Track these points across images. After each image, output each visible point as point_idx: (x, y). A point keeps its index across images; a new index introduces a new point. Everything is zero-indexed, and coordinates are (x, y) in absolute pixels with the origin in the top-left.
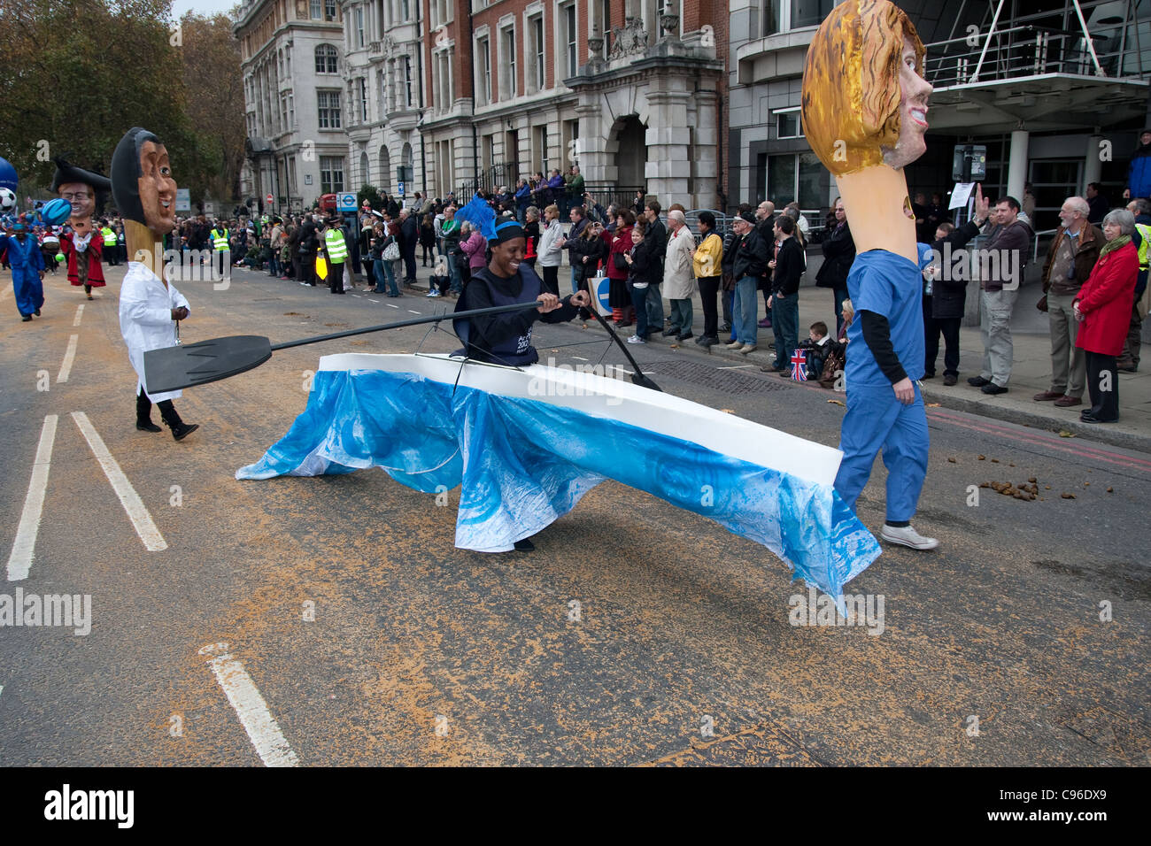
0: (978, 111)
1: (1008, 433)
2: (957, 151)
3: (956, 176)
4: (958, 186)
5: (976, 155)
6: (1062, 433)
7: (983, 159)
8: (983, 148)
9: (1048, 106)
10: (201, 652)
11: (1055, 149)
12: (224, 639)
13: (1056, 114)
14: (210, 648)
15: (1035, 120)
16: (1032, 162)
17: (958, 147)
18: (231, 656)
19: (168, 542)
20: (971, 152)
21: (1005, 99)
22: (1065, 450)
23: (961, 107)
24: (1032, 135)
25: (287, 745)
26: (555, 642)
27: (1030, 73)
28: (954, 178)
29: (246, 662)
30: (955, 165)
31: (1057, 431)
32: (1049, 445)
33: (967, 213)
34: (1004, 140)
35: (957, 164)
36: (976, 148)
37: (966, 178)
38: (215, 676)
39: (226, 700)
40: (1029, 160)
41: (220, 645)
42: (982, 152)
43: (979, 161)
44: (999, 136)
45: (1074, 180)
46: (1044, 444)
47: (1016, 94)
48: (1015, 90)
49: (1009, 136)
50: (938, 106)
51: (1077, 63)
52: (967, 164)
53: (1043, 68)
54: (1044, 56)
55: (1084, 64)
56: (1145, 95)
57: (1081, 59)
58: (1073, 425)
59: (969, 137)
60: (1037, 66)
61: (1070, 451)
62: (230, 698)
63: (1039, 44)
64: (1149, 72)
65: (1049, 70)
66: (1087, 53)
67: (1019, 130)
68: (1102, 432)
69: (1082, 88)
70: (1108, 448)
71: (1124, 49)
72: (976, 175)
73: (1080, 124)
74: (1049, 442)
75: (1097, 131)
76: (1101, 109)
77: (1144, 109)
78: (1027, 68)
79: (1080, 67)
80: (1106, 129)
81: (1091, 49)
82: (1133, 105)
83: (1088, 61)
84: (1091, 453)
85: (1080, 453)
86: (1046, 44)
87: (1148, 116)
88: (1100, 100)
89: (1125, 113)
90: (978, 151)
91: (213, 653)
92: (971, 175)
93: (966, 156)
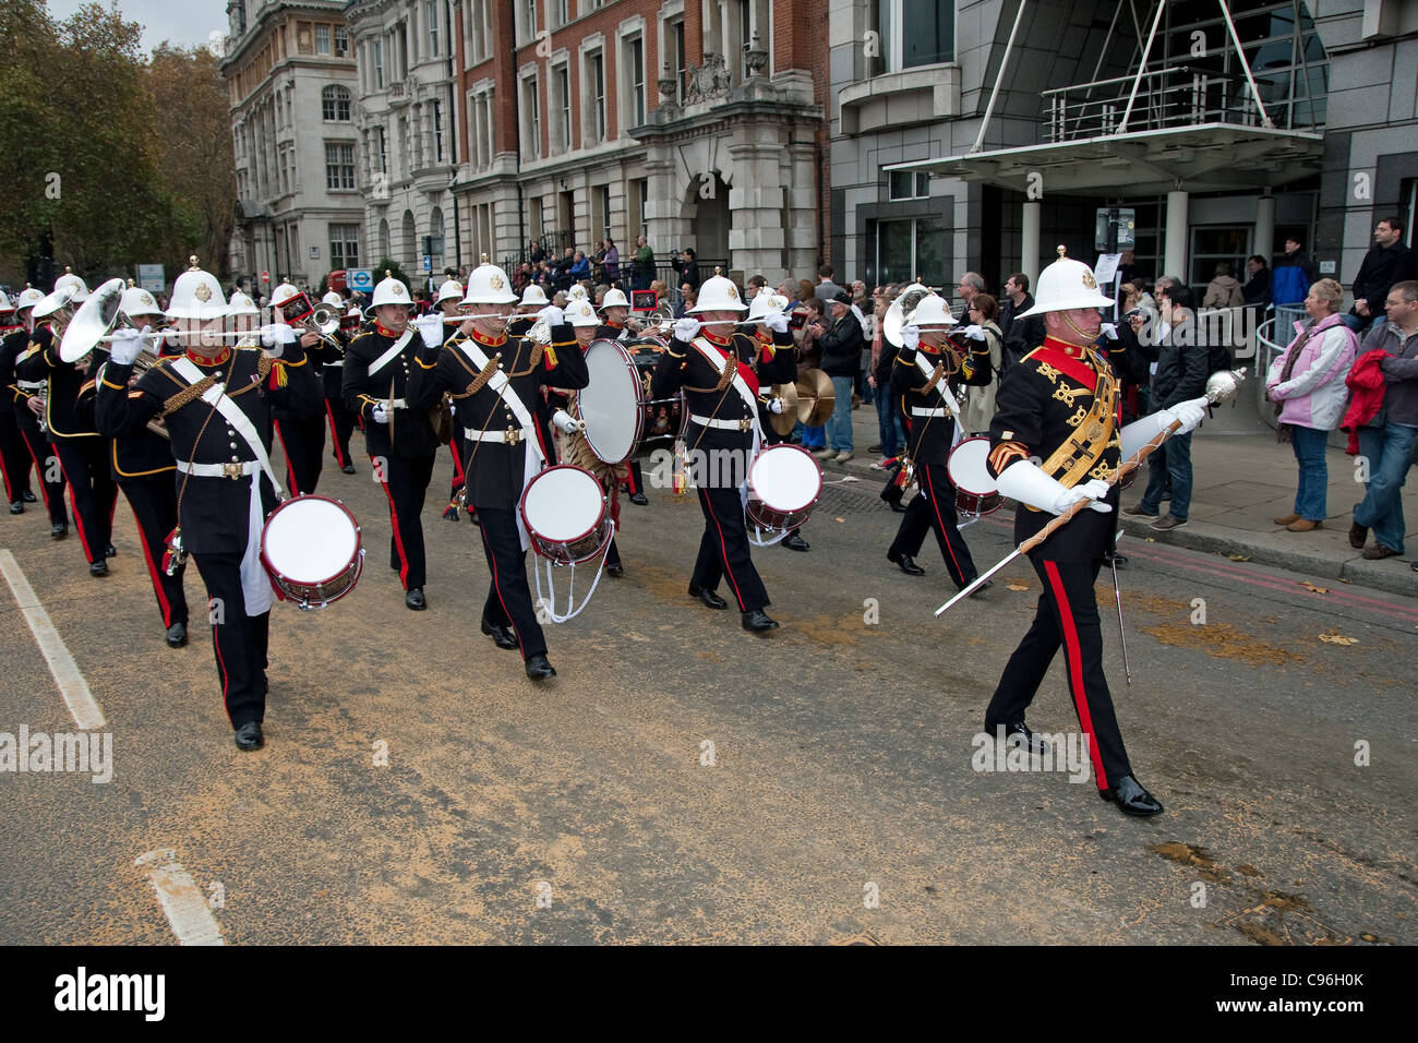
0: (1127, 167)
1: (1166, 558)
2: (1100, 216)
3: (1099, 245)
4: (1102, 257)
5: (1122, 221)
6: (1232, 557)
7: (1131, 225)
8: (1132, 212)
9: (1209, 162)
10: (138, 862)
11: (1221, 213)
12: (170, 844)
13: (1219, 171)
14: (151, 855)
15: (1194, 179)
16: (1194, 229)
17: (1101, 211)
18: (179, 866)
19: (107, 717)
20: (1117, 216)
21: (1159, 153)
22: (1236, 577)
23: (1106, 162)
24: (1192, 196)
26: (597, 836)
27: (1187, 122)
28: (1097, 249)
29: (197, 873)
30: (1098, 232)
31: (1226, 554)
32: (1217, 572)
33: (1114, 289)
34: (1160, 203)
35: (1100, 232)
36: (1123, 211)
37: (1112, 248)
38: (155, 892)
39: (166, 924)
40: (1190, 226)
41: (165, 851)
42: (1129, 216)
43: (1126, 227)
44: (1154, 198)
45: (1243, 251)
46: (1211, 571)
47: (1171, 148)
48: (1170, 143)
49: (1165, 197)
50: (1080, 162)
51: (1242, 112)
52: (1113, 231)
53: (1202, 117)
54: (1203, 103)
55: (1250, 113)
56: (1320, 151)
57: (1245, 107)
58: (1245, 547)
59: (1112, 198)
60: (1194, 114)
61: (1242, 578)
62: (172, 922)
63: (1196, 88)
64: (1324, 124)
65: (1208, 119)
66: (1251, 100)
67: (1176, 190)
68: (1278, 554)
69: (1247, 141)
70: (1286, 573)
71: (1295, 96)
72: (1123, 245)
73: (1246, 183)
74: (1217, 569)
75: (1268, 190)
76: (1270, 165)
77: (1319, 166)
78: (1183, 117)
79: (1245, 117)
80: (1277, 190)
81: (1256, 96)
82: (1307, 163)
83: (1253, 111)
84: (1265, 580)
85: (1254, 582)
86: (1204, 89)
87: (1324, 176)
88: (1269, 155)
89: (1298, 172)
90: (1125, 216)
91: (155, 862)
92: (1117, 245)
93: (1111, 221)
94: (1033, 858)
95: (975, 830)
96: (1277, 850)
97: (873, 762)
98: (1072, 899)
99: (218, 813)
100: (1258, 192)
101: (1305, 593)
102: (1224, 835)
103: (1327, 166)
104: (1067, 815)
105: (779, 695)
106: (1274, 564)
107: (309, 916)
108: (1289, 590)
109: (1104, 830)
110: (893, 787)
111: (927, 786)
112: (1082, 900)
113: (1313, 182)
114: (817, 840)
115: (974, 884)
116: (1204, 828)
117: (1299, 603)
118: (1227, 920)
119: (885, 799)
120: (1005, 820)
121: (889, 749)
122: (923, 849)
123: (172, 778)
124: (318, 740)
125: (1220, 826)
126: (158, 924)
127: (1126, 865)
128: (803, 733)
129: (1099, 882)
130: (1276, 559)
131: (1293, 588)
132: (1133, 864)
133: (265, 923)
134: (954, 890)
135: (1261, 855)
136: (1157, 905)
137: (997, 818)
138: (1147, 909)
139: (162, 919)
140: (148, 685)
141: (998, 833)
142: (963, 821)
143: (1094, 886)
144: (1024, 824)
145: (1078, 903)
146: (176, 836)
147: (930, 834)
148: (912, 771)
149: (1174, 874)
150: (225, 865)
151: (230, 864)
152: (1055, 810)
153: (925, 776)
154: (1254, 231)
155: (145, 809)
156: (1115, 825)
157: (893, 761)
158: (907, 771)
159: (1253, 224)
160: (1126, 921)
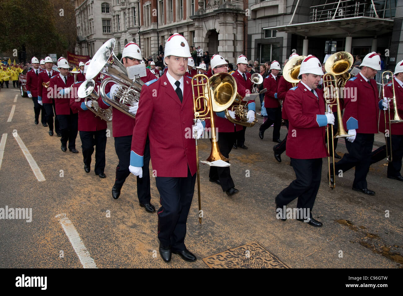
0: (334, 29)
2: (326, 43)
3: (326, 52)
4: (327, 55)
7: (335, 46)
9: (359, 28)
10: (56, 217)
11: (361, 44)
12: (64, 212)
13: (362, 31)
14: (59, 215)
15: (354, 33)
16: (353, 49)
18: (67, 218)
19: (46, 178)
20: (331, 43)
21: (344, 25)
23: (329, 28)
24: (353, 38)
25: (86, 249)
28: (325, 53)
29: (72, 220)
30: (326, 48)
37: (329, 53)
38: (61, 225)
39: (65, 233)
40: (352, 47)
41: (63, 214)
42: (335, 43)
44: (342, 39)
47: (347, 24)
48: (348, 22)
49: (345, 39)
50: (320, 28)
51: (369, 13)
52: (330, 48)
54: (358, 10)
55: (372, 14)
56: (392, 25)
57: (371, 12)
59: (331, 38)
60: (355, 14)
62: (66, 232)
63: (356, 6)
64: (394, 17)
65: (359, 15)
66: (373, 10)
67: (348, 36)
69: (371, 22)
71: (386, 8)
72: (333, 52)
73: (370, 35)
75: (375, 37)
76: (377, 29)
77: (392, 29)
78: (352, 15)
79: (370, 15)
80: (379, 37)
81: (374, 8)
82: (388, 28)
86: (358, 6)
87: (393, 33)
88: (377, 26)
89: (385, 31)
90: (334, 43)
91: (61, 217)
92: (331, 52)
93: (330, 45)
96: (371, 222)
97: (258, 195)
98: (313, 234)
99: (77, 205)
100: (373, 37)
102: (356, 218)
103: (394, 29)
107: (103, 232)
109: (323, 216)
110: (264, 202)
111: (273, 202)
112: (316, 234)
113: (390, 34)
114: (242, 216)
116: (351, 216)
118: (356, 240)
119: (261, 205)
121: (263, 192)
122: (272, 219)
123: (64, 195)
125: (355, 215)
127: (328, 225)
129: (321, 229)
132: (330, 225)
133: (91, 234)
134: (280, 230)
135: (366, 224)
136: (337, 236)
138: (334, 237)
139: (63, 232)
140: (57, 170)
143: (319, 230)
146: (66, 210)
147: (274, 215)
149: (342, 228)
150: (80, 219)
151: (81, 218)
154: (371, 49)
155: (58, 203)
156: (326, 214)
157: (264, 195)
158: (268, 198)
159: (371, 47)
160: (328, 240)
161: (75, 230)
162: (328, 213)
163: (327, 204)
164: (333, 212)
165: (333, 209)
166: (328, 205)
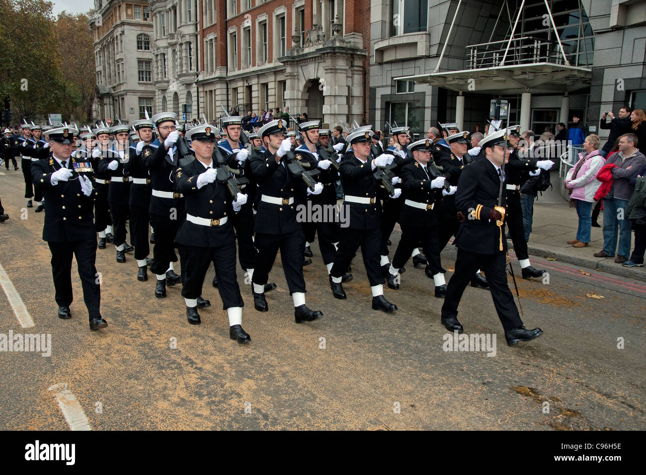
0: (504, 81)
2: (492, 103)
3: (492, 116)
5: (502, 105)
6: (548, 259)
7: (506, 107)
8: (506, 101)
9: (541, 80)
10: (50, 389)
11: (545, 103)
12: (65, 381)
13: (545, 84)
14: (56, 386)
15: (534, 87)
16: (533, 110)
17: (493, 101)
18: (69, 391)
19: (35, 322)
20: (500, 103)
21: (519, 75)
22: (550, 268)
23: (495, 79)
24: (533, 95)
26: (262, 380)
27: (531, 62)
28: (491, 118)
29: (78, 395)
30: (491, 110)
31: (546, 257)
32: (541, 265)
34: (518, 98)
35: (492, 110)
36: (502, 101)
37: (497, 117)
38: (58, 403)
39: (63, 418)
40: (531, 109)
41: (63, 384)
42: (505, 103)
43: (504, 109)
44: (516, 95)
45: (555, 120)
46: (539, 265)
47: (524, 73)
48: (524, 71)
49: (521, 95)
50: (483, 78)
51: (556, 58)
52: (498, 110)
53: (538, 60)
54: (539, 53)
55: (559, 59)
56: (590, 76)
57: (557, 56)
58: (554, 254)
59: (499, 95)
60: (534, 58)
61: (553, 268)
62: (66, 416)
63: (536, 47)
64: (592, 64)
65: (541, 61)
66: (560, 53)
67: (526, 92)
68: (569, 258)
69: (558, 71)
70: (572, 266)
71: (579, 52)
72: (502, 116)
73: (557, 90)
74: (541, 264)
75: (566, 94)
76: (568, 82)
77: (589, 83)
78: (530, 59)
79: (557, 60)
80: (570, 93)
81: (562, 51)
82: (585, 82)
83: (561, 57)
84: (563, 269)
85: (558, 270)
86: (539, 47)
87: (591, 88)
88: (567, 78)
89: (580, 85)
90: (503, 103)
91: (58, 389)
92: (499, 116)
93: (497, 105)
94: (459, 392)
95: (433, 380)
96: (568, 390)
97: (387, 348)
98: (476, 411)
99: (87, 367)
100: (563, 94)
101: (580, 275)
102: (544, 383)
103: (593, 83)
104: (474, 374)
105: (344, 317)
106: (567, 262)
107: (130, 414)
108: (573, 274)
109: (491, 380)
110: (396, 359)
111: (411, 359)
112: (481, 412)
113: (587, 91)
114: (362, 383)
115: (432, 404)
116: (535, 380)
117: (579, 280)
118: (545, 421)
119: (392, 365)
120: (447, 375)
121: (394, 342)
122: (409, 388)
123: (66, 351)
124: (133, 334)
125: (543, 379)
126: (59, 418)
127: (500, 396)
128: (355, 334)
129: (489, 404)
130: (568, 260)
131: (575, 273)
132: (503, 396)
133: (109, 418)
134: (423, 406)
135: (560, 392)
136: (514, 414)
137: (443, 374)
138: (510, 416)
139: (61, 415)
141: (443, 381)
142: (427, 375)
143: (486, 405)
144: (455, 377)
145: (479, 413)
146: (67, 377)
147: (412, 381)
148: (404, 353)
149: (522, 400)
150: (90, 391)
151: (93, 391)
152: (469, 371)
153: (411, 355)
154: (560, 111)
155: (53, 364)
156: (495, 378)
157: (396, 348)
158: (402, 353)
159: (560, 109)
160: (501, 421)
161: (82, 412)
162: (500, 376)
163: (497, 362)
164: (508, 373)
165: (506, 369)
166: (499, 363)
